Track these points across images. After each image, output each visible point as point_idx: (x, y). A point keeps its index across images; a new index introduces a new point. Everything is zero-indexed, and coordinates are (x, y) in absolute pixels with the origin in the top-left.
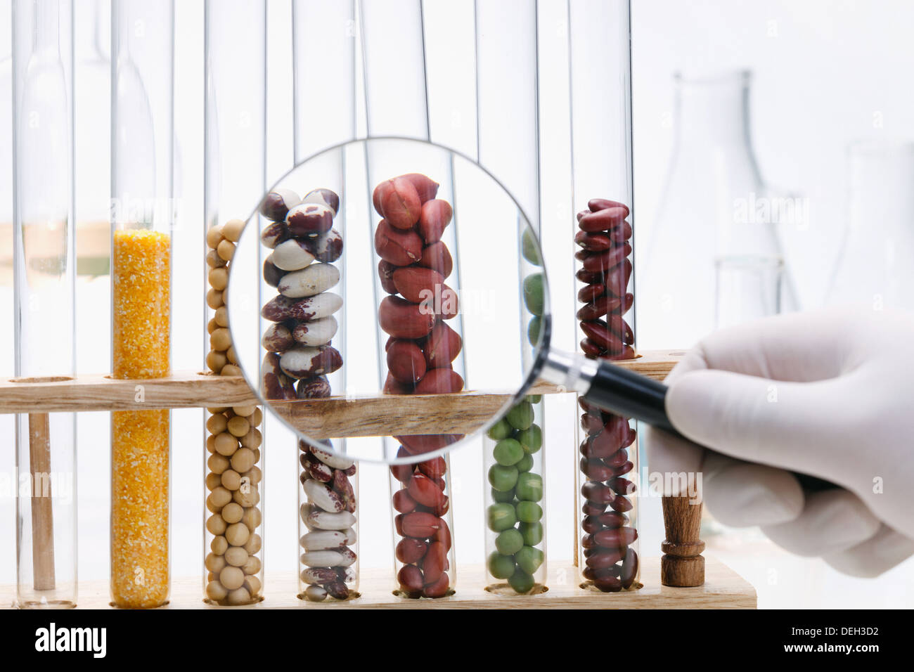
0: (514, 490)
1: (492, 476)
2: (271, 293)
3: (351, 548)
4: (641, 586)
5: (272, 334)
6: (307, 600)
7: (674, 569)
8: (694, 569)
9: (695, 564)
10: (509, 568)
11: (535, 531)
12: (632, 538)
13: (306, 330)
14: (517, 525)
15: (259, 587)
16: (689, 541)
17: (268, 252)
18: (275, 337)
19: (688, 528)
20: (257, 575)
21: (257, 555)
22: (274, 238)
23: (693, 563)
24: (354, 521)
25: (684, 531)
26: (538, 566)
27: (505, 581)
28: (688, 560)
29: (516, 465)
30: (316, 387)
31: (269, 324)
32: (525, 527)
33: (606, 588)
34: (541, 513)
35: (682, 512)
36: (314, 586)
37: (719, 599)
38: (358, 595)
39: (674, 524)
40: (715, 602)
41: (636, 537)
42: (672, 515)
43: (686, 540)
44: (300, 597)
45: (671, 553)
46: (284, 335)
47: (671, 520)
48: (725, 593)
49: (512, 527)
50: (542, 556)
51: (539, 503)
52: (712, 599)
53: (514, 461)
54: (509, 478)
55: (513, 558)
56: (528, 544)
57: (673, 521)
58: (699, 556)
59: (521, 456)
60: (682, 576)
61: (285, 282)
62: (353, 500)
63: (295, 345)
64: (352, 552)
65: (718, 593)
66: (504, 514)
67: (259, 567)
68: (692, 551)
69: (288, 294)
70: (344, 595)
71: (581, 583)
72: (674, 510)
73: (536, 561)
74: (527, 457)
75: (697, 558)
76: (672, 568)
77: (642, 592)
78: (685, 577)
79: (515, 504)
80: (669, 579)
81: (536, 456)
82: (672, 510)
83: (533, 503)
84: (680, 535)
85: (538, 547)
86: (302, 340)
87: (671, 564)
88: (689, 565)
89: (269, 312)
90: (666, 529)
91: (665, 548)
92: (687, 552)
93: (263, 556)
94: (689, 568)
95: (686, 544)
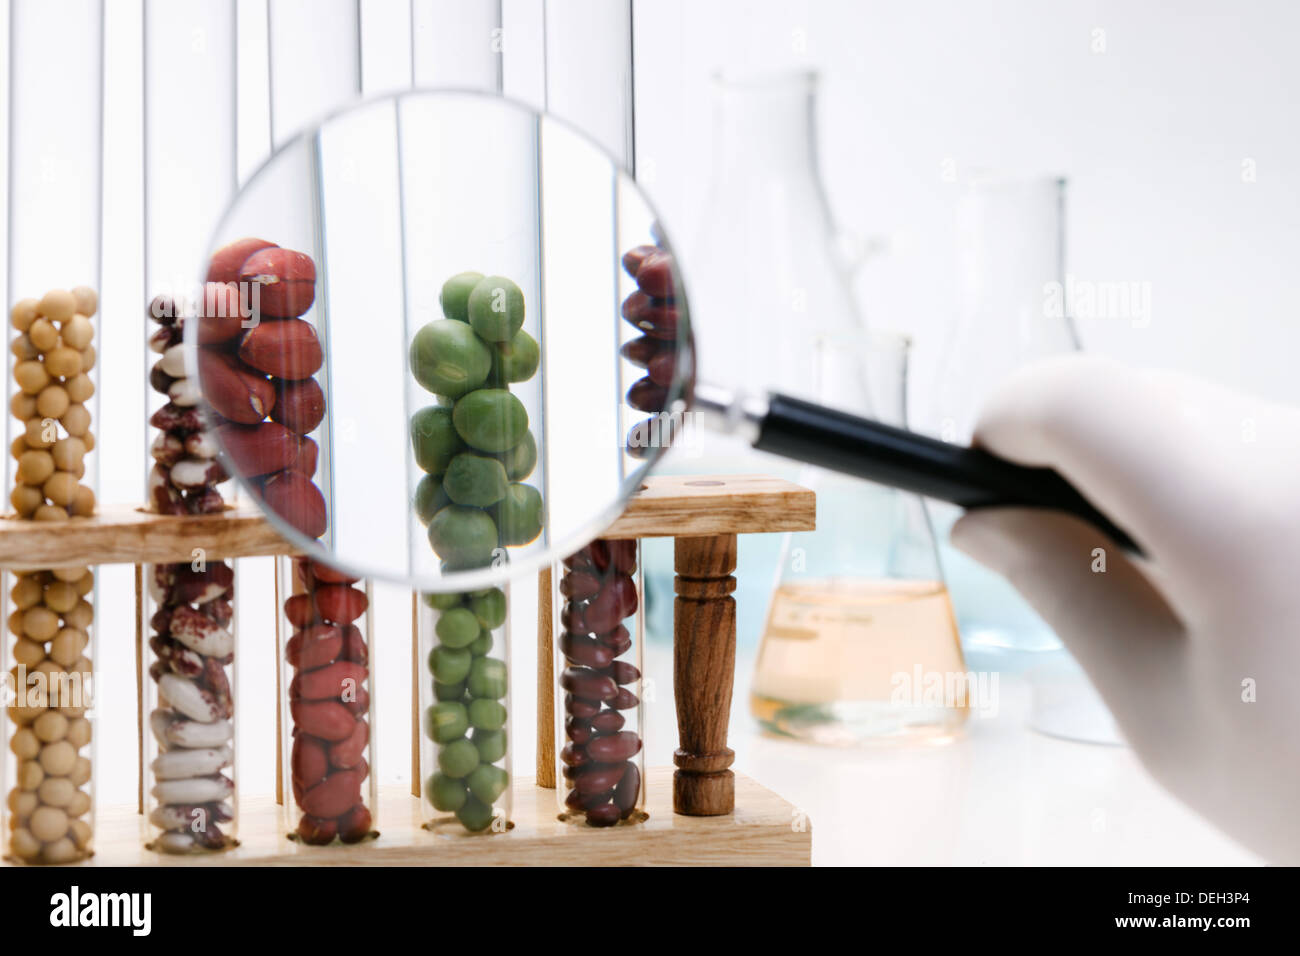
0: (466, 682)
1: (434, 663)
2: (160, 400)
3: (227, 772)
4: (645, 817)
5: (161, 445)
6: (159, 853)
7: (694, 789)
8: (722, 790)
9: (723, 783)
10: (457, 796)
11: (496, 740)
12: (635, 747)
13: (199, 440)
14: (469, 733)
15: (90, 835)
16: (714, 749)
17: (156, 358)
18: (165, 448)
19: (714, 730)
20: (86, 818)
21: (86, 788)
22: (162, 343)
23: (720, 782)
24: (232, 733)
25: (708, 735)
26: (501, 793)
27: (451, 814)
28: (714, 777)
29: (469, 647)
30: (210, 501)
31: (156, 433)
32: (482, 736)
33: (597, 821)
34: (505, 716)
35: (705, 709)
36: (171, 831)
37: (761, 832)
38: (236, 844)
39: (693, 727)
40: (754, 837)
41: (640, 745)
42: (689, 712)
43: (709, 749)
44: (149, 847)
45: (689, 767)
46: (174, 445)
47: (689, 720)
48: (768, 823)
49: (462, 737)
50: (506, 777)
51: (501, 702)
52: (750, 833)
53: (465, 642)
54: (458, 666)
55: (464, 781)
56: (486, 762)
57: (692, 721)
58: (727, 771)
59: (476, 633)
60: (705, 801)
61: (176, 389)
62: (230, 701)
63: (187, 456)
64: (228, 780)
65: (758, 823)
66: (451, 717)
67: (88, 805)
68: (718, 765)
69: (180, 402)
70: (217, 844)
71: (559, 813)
72: (693, 706)
73: (497, 786)
74: (484, 635)
75: (724, 774)
76: (691, 789)
77: (648, 825)
78: (709, 801)
79: (467, 704)
80: (686, 803)
81: (496, 634)
82: (689, 706)
83: (493, 702)
84: (702, 742)
85: (500, 764)
86: (196, 451)
87: (690, 783)
88: (715, 785)
89: (157, 421)
90: (680, 733)
91: (679, 760)
92: (713, 766)
93: (93, 788)
94: (714, 788)
95: (711, 755)
